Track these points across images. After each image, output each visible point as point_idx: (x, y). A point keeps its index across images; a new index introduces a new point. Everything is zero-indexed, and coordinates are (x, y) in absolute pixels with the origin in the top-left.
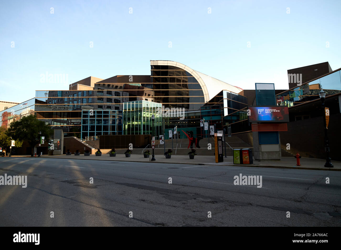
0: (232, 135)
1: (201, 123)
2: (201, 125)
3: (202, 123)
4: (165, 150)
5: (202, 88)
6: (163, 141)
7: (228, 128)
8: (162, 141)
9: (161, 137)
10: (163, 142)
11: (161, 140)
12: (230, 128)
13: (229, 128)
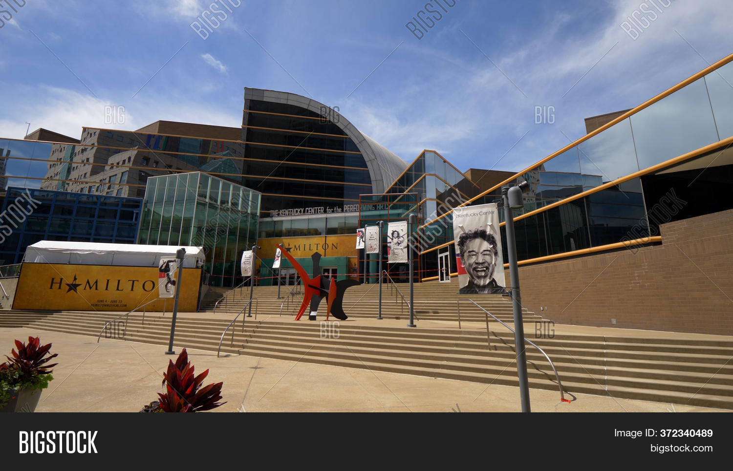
0: (452, 277)
1: (358, 238)
2: (358, 244)
3: (362, 237)
4: (172, 339)
5: (368, 164)
6: (173, 283)
7: (439, 256)
8: (170, 281)
9: (167, 266)
10: (172, 288)
11: (165, 280)
12: (446, 257)
13: (443, 255)
